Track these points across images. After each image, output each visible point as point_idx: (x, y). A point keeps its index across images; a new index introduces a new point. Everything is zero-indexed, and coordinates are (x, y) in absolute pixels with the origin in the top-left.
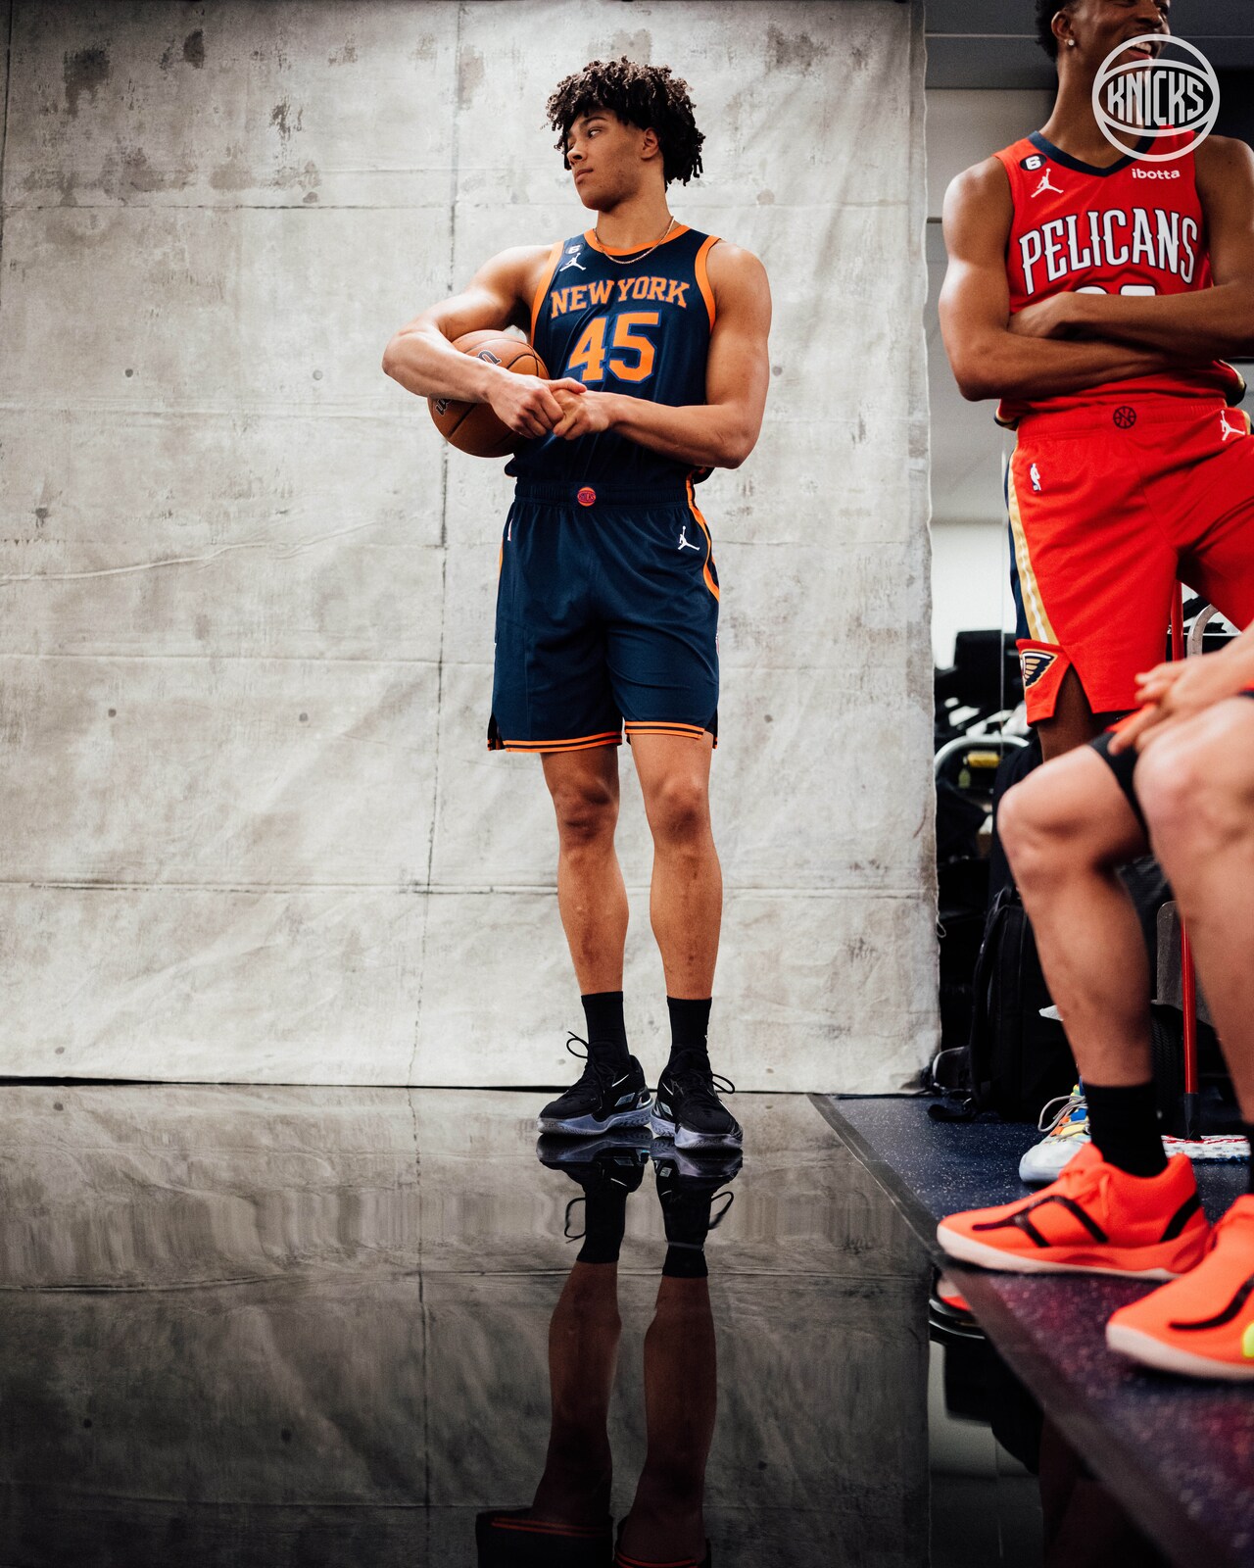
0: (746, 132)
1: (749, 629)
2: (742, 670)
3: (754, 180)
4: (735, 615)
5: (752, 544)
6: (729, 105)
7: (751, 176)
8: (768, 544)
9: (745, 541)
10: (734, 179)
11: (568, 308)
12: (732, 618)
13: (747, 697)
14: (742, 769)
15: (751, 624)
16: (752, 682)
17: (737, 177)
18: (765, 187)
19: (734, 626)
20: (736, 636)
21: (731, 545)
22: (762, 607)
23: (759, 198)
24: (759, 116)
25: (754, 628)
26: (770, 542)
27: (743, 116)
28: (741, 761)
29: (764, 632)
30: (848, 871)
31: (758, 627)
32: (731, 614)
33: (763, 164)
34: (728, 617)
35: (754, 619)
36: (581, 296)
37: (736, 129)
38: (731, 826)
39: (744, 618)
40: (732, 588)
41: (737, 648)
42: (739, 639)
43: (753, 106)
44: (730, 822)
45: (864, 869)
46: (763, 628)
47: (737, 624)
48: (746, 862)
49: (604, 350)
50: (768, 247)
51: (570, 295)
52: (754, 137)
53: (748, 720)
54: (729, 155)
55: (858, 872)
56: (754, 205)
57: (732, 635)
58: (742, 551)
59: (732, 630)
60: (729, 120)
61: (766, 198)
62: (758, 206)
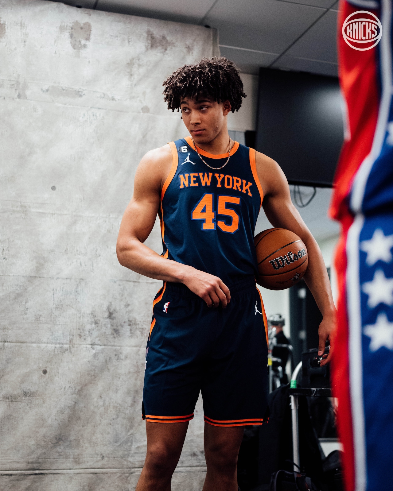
0: (136, 77)
1: (137, 326)
2: (134, 348)
3: (140, 101)
4: (131, 319)
5: (139, 282)
6: (128, 64)
7: (138, 99)
8: (147, 283)
9: (135, 280)
10: (130, 99)
11: (189, 185)
12: (129, 321)
13: (137, 363)
14: (135, 402)
15: (138, 324)
16: (139, 355)
17: (132, 98)
18: (145, 105)
19: (130, 325)
20: (131, 330)
21: (128, 282)
22: (144, 315)
23: (142, 109)
24: (142, 71)
25: (140, 327)
26: (148, 281)
27: (135, 69)
28: (134, 398)
29: (146, 329)
30: (190, 457)
31: (142, 325)
32: (128, 318)
33: (144, 93)
34: (127, 320)
35: (140, 322)
36: (195, 179)
37: (131, 75)
38: (129, 434)
39: (135, 321)
40: (129, 305)
41: (131, 336)
42: (132, 332)
43: (139, 66)
44: (129, 431)
45: (198, 456)
46: (145, 326)
47: (131, 324)
48: (137, 453)
49: (214, 213)
50: (146, 134)
51: (189, 178)
52: (140, 80)
53: (138, 375)
54: (128, 87)
55: (195, 457)
56: (139, 112)
57: (128, 330)
58: (134, 286)
59: (129, 327)
60: (128, 70)
61: (146, 109)
62: (142, 113)
